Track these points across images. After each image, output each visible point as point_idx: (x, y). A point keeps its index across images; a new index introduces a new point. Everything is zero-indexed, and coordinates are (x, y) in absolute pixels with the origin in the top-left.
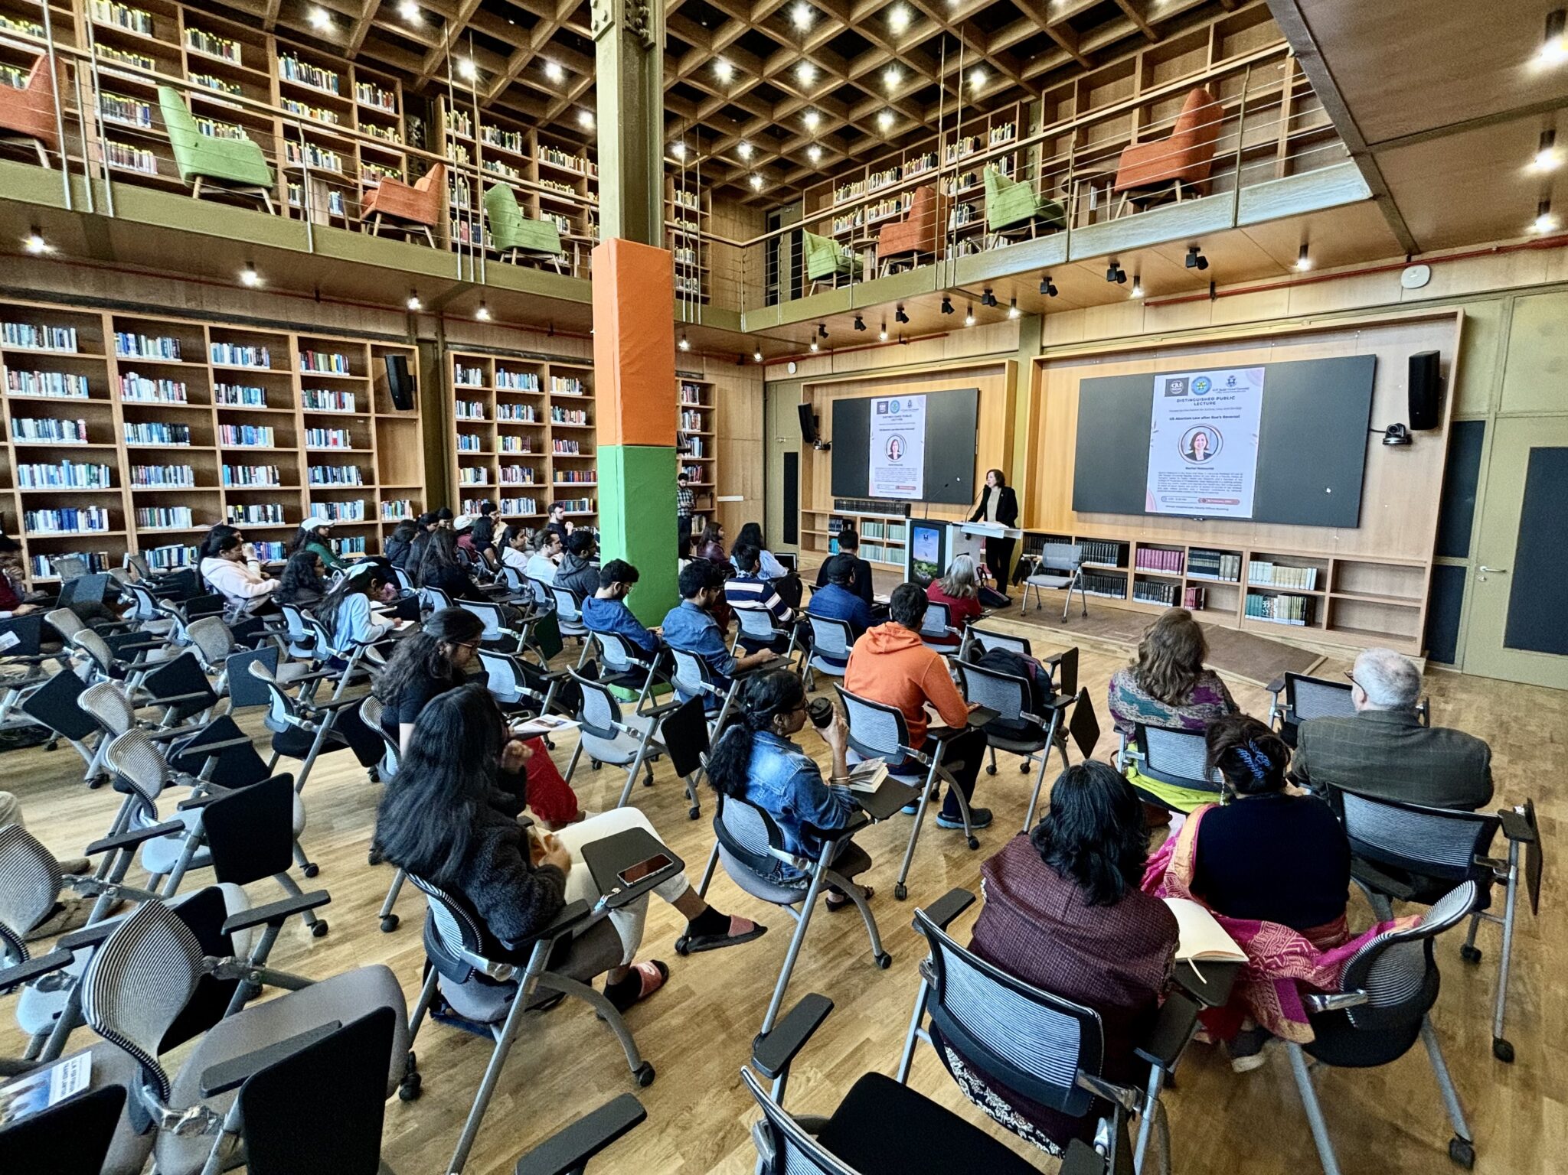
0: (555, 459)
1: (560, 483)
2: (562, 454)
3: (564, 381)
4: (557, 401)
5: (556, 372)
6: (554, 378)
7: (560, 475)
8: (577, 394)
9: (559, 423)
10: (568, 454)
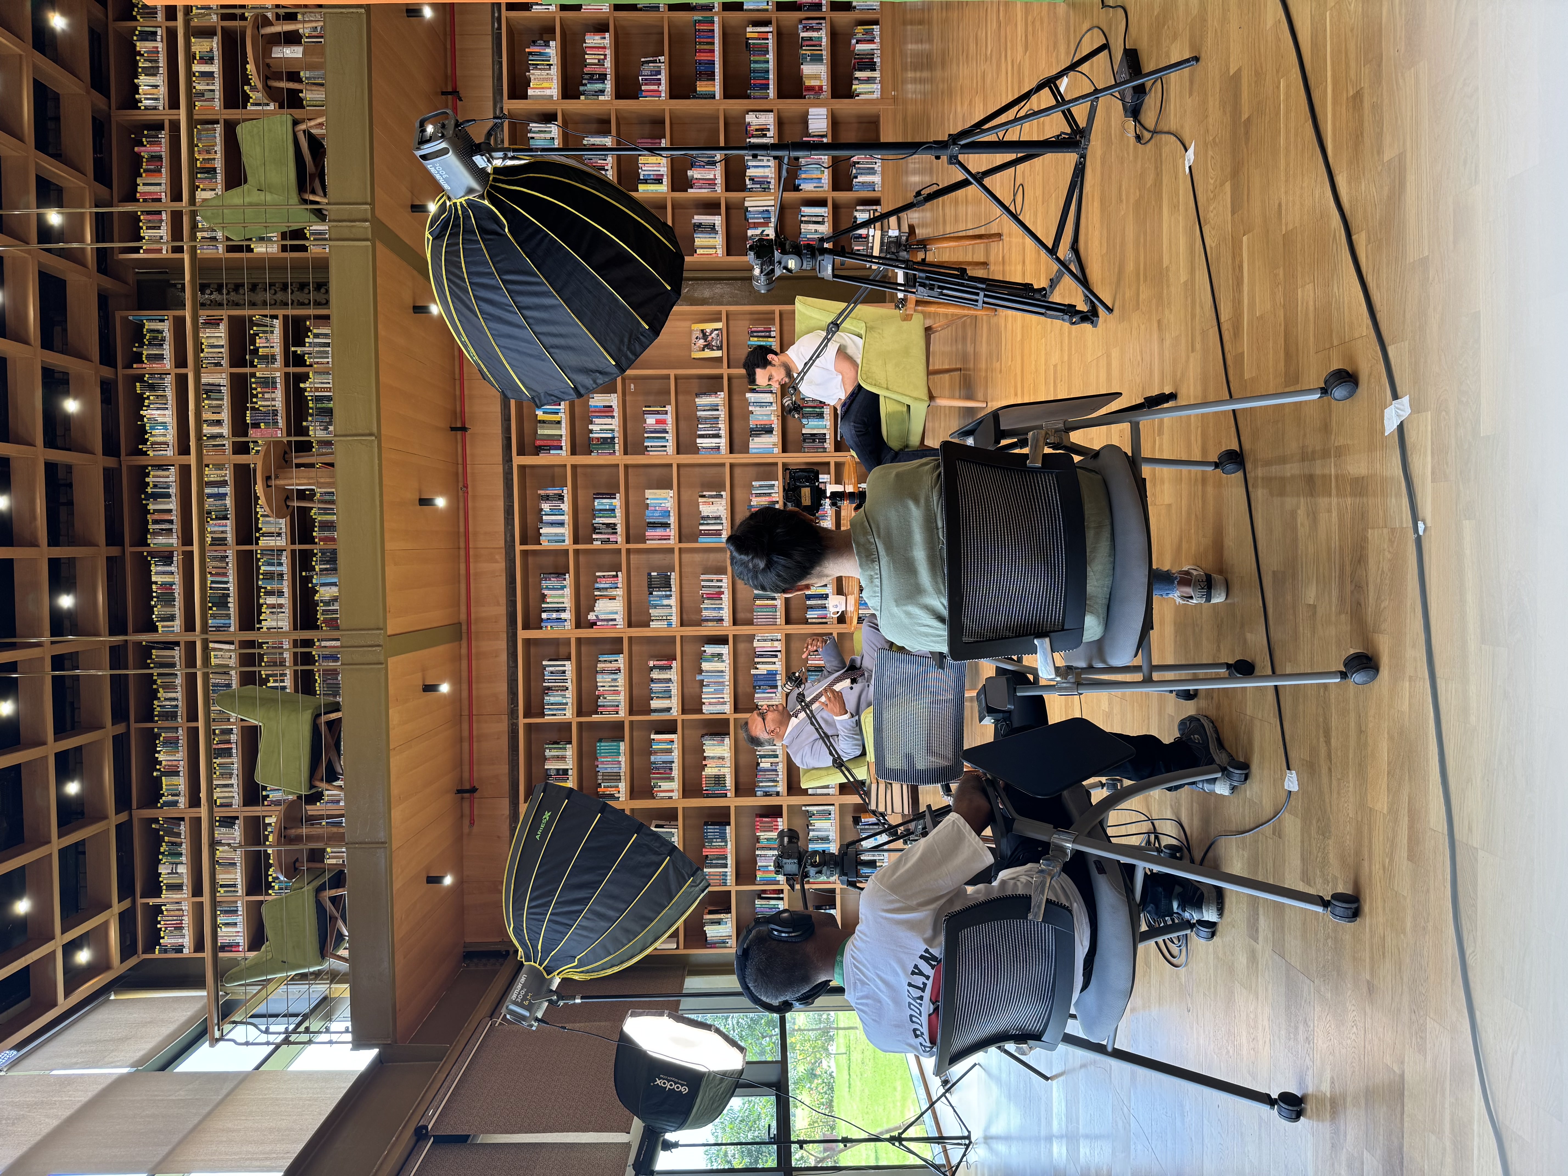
0: (673, 95)
1: (717, 87)
2: (663, 87)
3: (535, 75)
4: (569, 90)
5: (519, 89)
6: (530, 92)
7: (702, 87)
8: (553, 51)
9: (609, 85)
10: (663, 77)
